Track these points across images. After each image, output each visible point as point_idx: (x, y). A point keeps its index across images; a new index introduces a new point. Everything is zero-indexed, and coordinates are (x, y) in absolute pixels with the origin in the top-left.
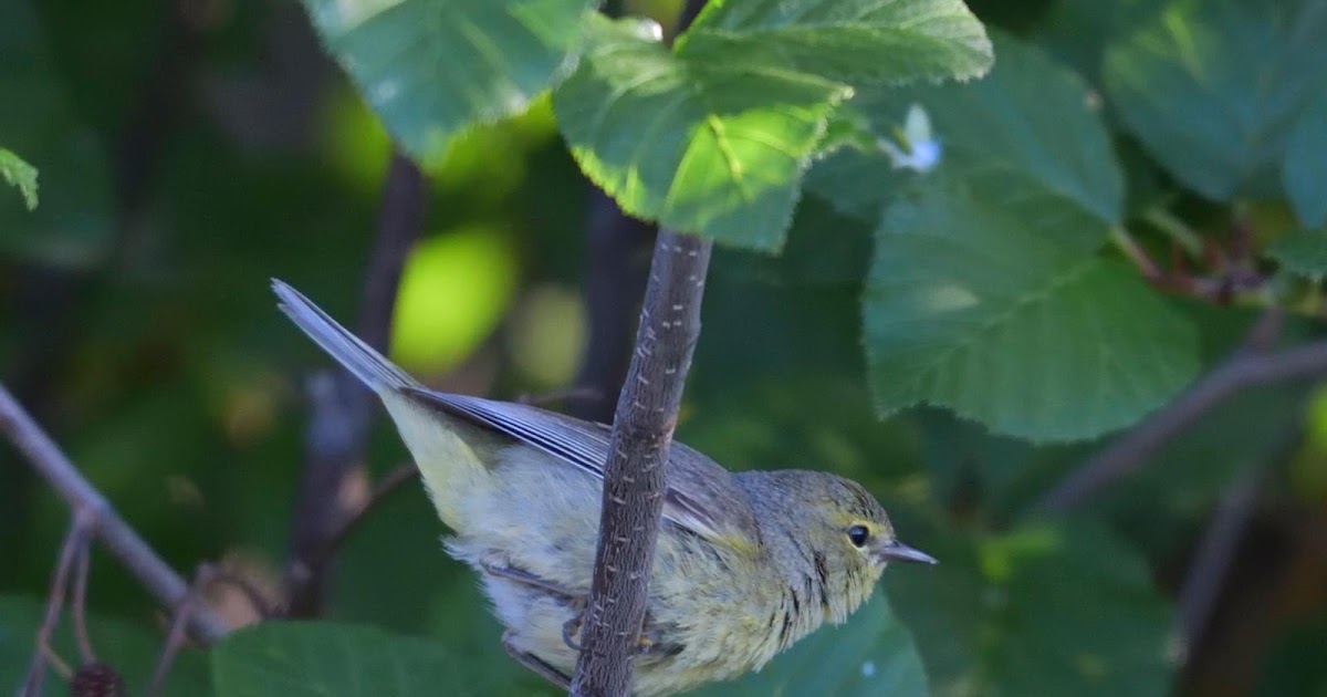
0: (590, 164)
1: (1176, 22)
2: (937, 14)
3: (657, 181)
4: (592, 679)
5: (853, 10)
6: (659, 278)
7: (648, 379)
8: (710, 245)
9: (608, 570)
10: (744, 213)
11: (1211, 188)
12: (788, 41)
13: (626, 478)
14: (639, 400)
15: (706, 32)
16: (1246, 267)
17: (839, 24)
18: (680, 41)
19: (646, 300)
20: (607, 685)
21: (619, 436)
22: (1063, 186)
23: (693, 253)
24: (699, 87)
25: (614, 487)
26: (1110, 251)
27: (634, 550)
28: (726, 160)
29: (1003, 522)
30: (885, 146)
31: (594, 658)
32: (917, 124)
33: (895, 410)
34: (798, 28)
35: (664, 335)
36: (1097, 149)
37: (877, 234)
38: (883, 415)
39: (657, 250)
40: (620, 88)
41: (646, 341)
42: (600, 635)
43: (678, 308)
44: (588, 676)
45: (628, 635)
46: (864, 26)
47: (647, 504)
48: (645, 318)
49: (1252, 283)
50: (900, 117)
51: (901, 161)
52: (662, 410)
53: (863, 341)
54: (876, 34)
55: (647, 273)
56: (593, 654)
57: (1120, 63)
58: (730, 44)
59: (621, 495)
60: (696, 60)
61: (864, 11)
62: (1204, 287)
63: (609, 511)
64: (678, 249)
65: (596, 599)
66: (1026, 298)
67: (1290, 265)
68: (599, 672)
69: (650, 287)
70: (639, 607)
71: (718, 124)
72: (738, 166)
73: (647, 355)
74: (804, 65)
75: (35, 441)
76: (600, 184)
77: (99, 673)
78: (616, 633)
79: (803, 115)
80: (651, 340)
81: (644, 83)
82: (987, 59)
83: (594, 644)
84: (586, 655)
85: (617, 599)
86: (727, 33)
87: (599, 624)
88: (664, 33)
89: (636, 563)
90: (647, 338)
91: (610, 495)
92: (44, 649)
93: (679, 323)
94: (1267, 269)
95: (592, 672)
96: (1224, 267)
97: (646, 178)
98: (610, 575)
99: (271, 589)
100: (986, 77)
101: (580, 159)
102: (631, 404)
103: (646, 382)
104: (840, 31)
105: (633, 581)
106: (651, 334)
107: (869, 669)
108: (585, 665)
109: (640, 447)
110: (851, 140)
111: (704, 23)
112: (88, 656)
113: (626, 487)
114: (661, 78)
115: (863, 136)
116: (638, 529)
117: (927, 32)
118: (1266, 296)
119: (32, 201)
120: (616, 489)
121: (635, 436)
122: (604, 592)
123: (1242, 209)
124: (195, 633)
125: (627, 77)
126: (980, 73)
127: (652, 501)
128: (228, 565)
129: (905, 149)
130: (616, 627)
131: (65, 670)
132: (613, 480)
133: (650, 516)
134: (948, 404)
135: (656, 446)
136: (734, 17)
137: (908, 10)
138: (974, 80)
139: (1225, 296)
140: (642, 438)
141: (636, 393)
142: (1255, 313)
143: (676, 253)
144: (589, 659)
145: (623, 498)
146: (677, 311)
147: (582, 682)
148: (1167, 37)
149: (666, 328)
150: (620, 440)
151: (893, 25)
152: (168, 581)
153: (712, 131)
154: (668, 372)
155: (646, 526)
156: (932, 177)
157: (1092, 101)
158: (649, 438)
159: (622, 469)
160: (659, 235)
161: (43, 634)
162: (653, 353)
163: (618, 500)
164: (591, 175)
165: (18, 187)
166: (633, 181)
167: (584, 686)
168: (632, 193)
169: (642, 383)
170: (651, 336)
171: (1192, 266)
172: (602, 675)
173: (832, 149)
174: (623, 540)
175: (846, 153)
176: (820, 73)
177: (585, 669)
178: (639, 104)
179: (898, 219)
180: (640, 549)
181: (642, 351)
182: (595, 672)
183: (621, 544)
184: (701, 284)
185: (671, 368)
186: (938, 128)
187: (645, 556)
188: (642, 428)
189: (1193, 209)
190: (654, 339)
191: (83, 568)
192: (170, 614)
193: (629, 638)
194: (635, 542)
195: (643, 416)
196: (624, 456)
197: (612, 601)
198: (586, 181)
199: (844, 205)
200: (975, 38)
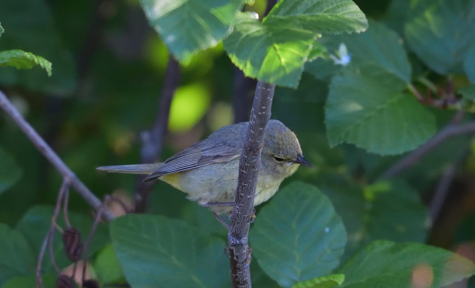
0: (234, 59)
1: (428, 15)
2: (349, 11)
3: (257, 65)
4: (235, 231)
5: (322, 9)
6: (257, 98)
7: (254, 131)
8: (274, 87)
9: (240, 194)
10: (286, 77)
11: (440, 70)
12: (300, 19)
13: (246, 164)
14: (251, 138)
15: (273, 16)
16: (452, 96)
17: (317, 14)
18: (264, 19)
19: (253, 105)
20: (240, 233)
21: (244, 150)
22: (391, 70)
23: (269, 90)
24: (270, 34)
25: (243, 167)
26: (406, 91)
27: (249, 188)
28: (280, 58)
29: (371, 181)
30: (332, 57)
31: (236, 224)
32: (343, 49)
33: (336, 145)
34: (304, 15)
35: (259, 117)
36: (402, 57)
37: (330, 86)
38: (332, 146)
39: (257, 89)
40: (245, 34)
41: (253, 119)
42: (238, 216)
43: (264, 108)
44: (234, 230)
45: (247, 216)
46: (325, 14)
47: (253, 173)
48: (253, 111)
49: (454, 102)
50: (337, 48)
51: (337, 62)
52: (259, 142)
53: (325, 122)
54: (330, 17)
55: (254, 97)
56: (235, 223)
57: (410, 29)
58: (281, 20)
59: (245, 170)
60: (269, 25)
61: (326, 9)
62: (438, 103)
63: (241, 175)
64: (264, 88)
65: (237, 204)
66: (379, 107)
67: (467, 96)
68: (237, 229)
69: (254, 101)
70: (251, 207)
71: (277, 46)
72: (283, 60)
73: (253, 124)
74: (305, 27)
75: (51, 154)
76: (238, 66)
77: (72, 231)
78: (243, 215)
79: (305, 43)
80: (255, 118)
81: (252, 33)
82: (366, 25)
83: (236, 219)
84: (233, 223)
85: (244, 204)
86: (280, 16)
87: (237, 212)
88: (259, 17)
89: (250, 193)
90: (254, 118)
91: (241, 170)
92: (54, 223)
93: (264, 113)
94: (459, 97)
95: (235, 229)
96: (445, 96)
97: (253, 64)
98: (241, 196)
99: (129, 203)
100: (366, 31)
101: (231, 58)
102: (248, 140)
103: (253, 132)
104: (317, 16)
105: (249, 198)
106: (255, 116)
107: (327, 230)
108: (233, 226)
109: (251, 154)
110: (321, 55)
111: (273, 14)
112: (69, 225)
113: (246, 167)
114: (258, 31)
115: (325, 54)
116: (250, 181)
117: (346, 16)
118: (458, 106)
119: (50, 74)
120: (243, 168)
121: (250, 150)
122: (239, 202)
123: (450, 77)
124: (104, 218)
125: (247, 31)
126: (364, 30)
127: (255, 172)
128: (115, 195)
129: (339, 58)
130: (243, 213)
131: (61, 230)
132: (242, 165)
133: (255, 177)
134: (354, 143)
135: (256, 153)
136: (283, 11)
137: (340, 9)
138: (362, 33)
139: (445, 106)
140: (252, 151)
141: (250, 136)
142: (455, 112)
143: (263, 89)
144: (234, 224)
145: (245, 171)
146: (263, 109)
147: (232, 232)
148: (425, 20)
149: (260, 114)
150: (245, 152)
151: (335, 14)
152: (95, 201)
153: (275, 48)
154: (260, 129)
155: (253, 180)
156: (348, 67)
157: (401, 42)
158: (254, 151)
159: (245, 161)
160: (258, 83)
161: (54, 219)
162: (256, 122)
163: (244, 172)
164: (235, 63)
165: (45, 69)
166: (249, 65)
167: (233, 233)
168: (248, 69)
169: (252, 133)
170: (255, 117)
171: (434, 96)
172: (238, 230)
173: (315, 58)
174: (246, 185)
175: (319, 59)
176: (311, 29)
177: (233, 228)
178: (251, 39)
179: (336, 81)
180: (251, 188)
181: (252, 122)
182: (236, 229)
183: (245, 186)
184: (271, 100)
185: (261, 128)
186: (350, 51)
187: (253, 190)
188: (252, 147)
189: (434, 77)
190: (256, 118)
191: (67, 197)
192: (96, 211)
193: (247, 217)
194: (250, 185)
195: (252, 144)
196: (246, 157)
197: (242, 205)
198: (233, 65)
199: (319, 76)
200: (362, 18)
